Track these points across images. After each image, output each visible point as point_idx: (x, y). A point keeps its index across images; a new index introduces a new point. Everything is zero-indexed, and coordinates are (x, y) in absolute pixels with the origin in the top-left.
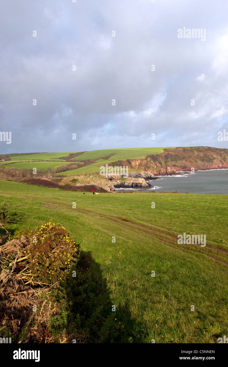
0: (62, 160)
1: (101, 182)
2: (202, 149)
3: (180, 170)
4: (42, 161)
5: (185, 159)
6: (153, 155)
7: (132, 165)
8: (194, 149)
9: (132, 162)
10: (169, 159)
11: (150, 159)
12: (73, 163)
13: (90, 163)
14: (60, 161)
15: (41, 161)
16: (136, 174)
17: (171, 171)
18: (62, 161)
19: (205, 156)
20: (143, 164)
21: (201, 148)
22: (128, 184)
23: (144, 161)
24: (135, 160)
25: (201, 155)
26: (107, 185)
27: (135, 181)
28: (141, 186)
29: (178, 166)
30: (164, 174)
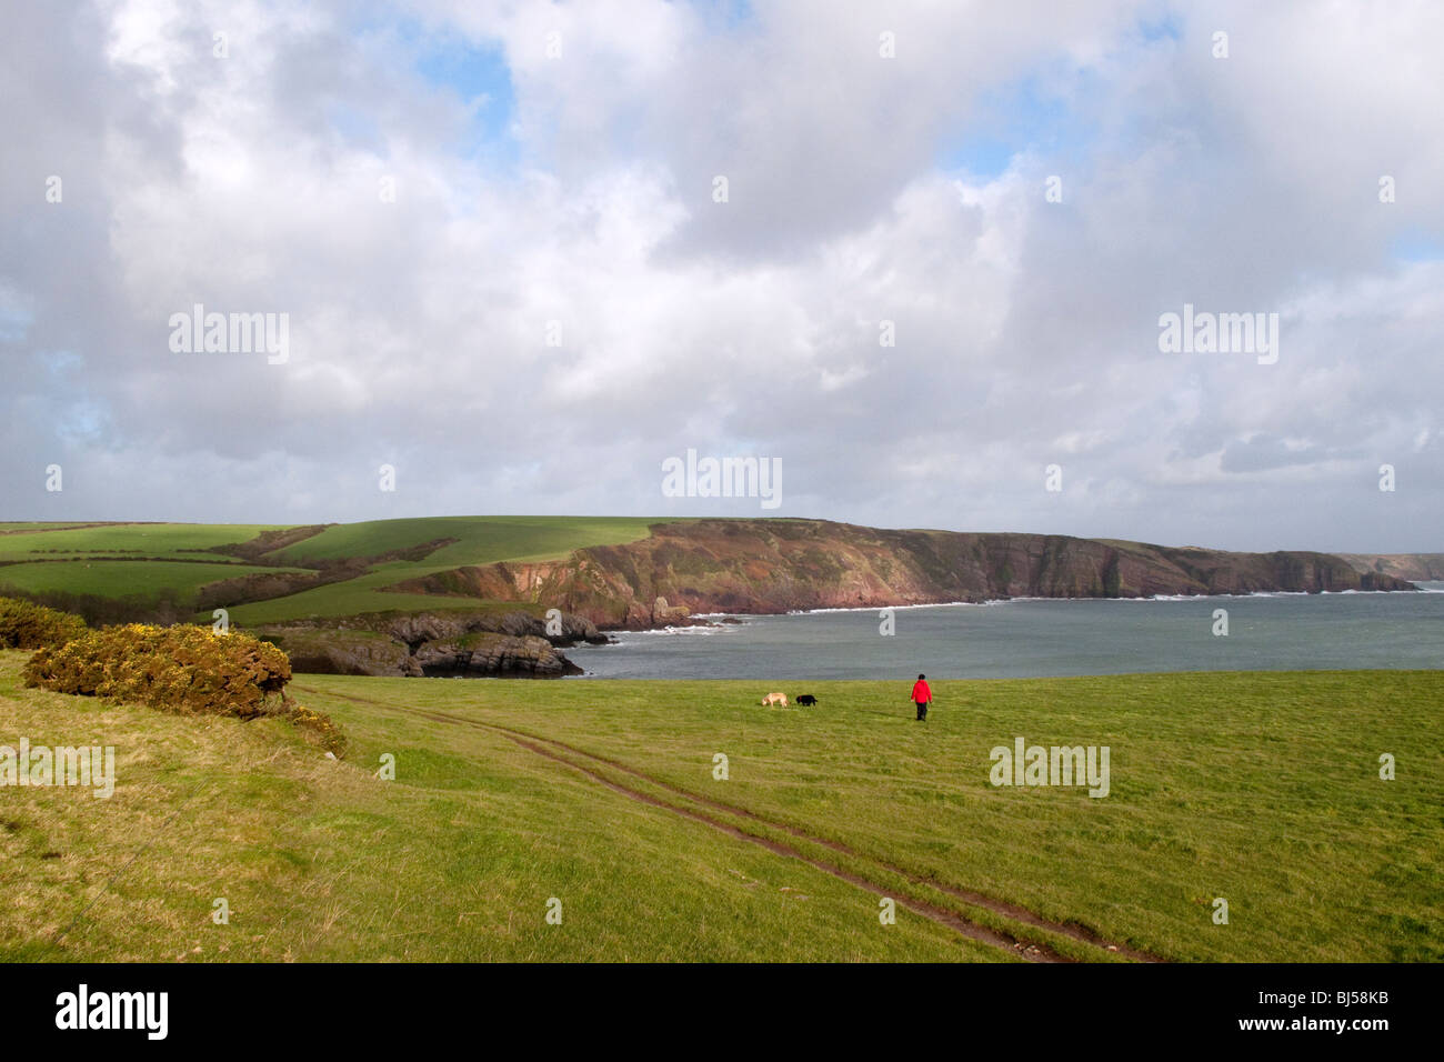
0: (224, 558)
1: (370, 650)
2: (801, 528)
3: (710, 608)
4: (136, 559)
5: (733, 567)
6: (605, 547)
7: (515, 587)
8: (770, 530)
9: (517, 576)
10: (670, 567)
11: (589, 565)
12: (272, 570)
13: (348, 573)
14: (219, 562)
15: (130, 559)
16: (523, 620)
17: (667, 613)
18: (227, 563)
19: (813, 556)
20: (562, 582)
21: (797, 525)
22: (485, 659)
23: (563, 571)
24: (531, 566)
25: (796, 551)
26: (393, 659)
27: (513, 647)
28: (533, 667)
29: (702, 594)
30: (643, 623)
